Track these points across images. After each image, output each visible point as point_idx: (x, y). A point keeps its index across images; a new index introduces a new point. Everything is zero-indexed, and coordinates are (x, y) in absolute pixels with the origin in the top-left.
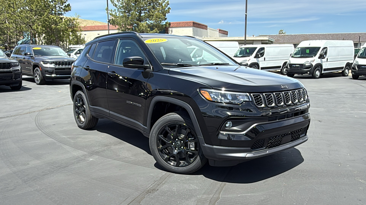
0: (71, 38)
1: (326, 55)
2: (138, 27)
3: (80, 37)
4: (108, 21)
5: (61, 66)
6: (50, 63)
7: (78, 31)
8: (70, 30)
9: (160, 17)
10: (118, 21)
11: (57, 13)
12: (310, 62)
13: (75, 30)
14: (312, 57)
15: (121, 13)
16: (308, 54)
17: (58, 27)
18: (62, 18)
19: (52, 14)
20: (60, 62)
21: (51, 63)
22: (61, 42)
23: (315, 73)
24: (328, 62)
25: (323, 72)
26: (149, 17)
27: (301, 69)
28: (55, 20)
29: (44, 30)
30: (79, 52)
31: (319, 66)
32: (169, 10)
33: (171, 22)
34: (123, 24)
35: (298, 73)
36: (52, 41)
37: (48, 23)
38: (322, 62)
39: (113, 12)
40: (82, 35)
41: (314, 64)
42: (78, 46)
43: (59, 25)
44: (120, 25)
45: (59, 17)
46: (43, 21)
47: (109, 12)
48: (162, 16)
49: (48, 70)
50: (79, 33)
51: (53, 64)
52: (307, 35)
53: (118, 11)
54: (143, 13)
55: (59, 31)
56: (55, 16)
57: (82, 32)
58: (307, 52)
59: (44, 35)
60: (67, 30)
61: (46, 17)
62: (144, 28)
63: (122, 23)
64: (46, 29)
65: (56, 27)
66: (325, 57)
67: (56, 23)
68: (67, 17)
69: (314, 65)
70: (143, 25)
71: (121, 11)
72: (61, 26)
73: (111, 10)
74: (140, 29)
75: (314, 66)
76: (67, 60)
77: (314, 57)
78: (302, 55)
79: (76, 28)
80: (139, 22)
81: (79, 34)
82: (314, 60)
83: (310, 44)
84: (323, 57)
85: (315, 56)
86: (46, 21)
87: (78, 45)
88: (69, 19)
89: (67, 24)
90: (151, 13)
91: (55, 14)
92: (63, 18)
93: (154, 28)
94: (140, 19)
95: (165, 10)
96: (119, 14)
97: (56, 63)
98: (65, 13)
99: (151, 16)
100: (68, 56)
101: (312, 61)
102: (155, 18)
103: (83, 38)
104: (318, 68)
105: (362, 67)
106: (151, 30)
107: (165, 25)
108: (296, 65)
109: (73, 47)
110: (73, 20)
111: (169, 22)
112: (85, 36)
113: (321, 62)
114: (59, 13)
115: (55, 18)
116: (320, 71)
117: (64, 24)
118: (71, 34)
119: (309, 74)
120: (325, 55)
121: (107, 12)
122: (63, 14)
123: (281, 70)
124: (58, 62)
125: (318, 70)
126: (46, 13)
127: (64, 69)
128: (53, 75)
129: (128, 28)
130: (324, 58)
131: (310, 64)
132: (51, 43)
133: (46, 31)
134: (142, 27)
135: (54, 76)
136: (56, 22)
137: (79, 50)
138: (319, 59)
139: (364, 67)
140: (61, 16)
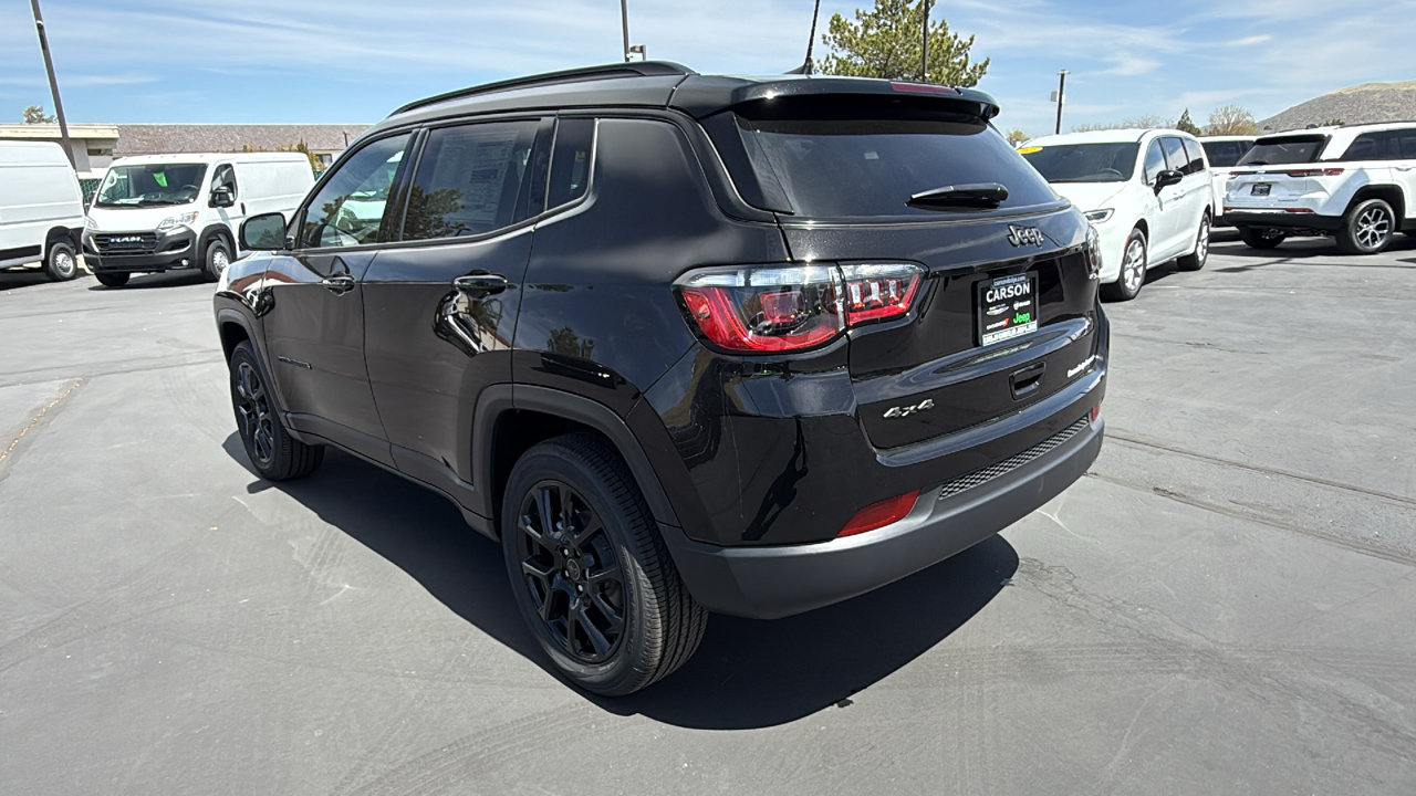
1: (233, 192)
14: (187, 202)
16: (163, 190)
23: (213, 261)
27: (151, 252)
31: (217, 233)
35: (144, 267)
38: (226, 219)
41: (198, 228)
52: (152, 127)
58: (159, 183)
66: (232, 199)
69: (198, 233)
75: (202, 235)
77: (191, 200)
84: (226, 202)
85: (195, 199)
101: (189, 217)
104: (216, 243)
108: (127, 239)
113: (223, 220)
116: (228, 249)
119: (190, 267)
120: (230, 195)
123: (45, 262)
125: (220, 248)
130: (231, 204)
131: (182, 230)
138: (214, 210)
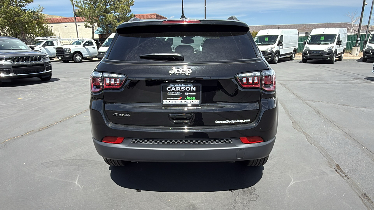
0: (37, 30)
2: (105, 19)
3: (47, 29)
4: (74, 12)
5: (20, 63)
6: (4, 59)
7: (44, 24)
8: (35, 22)
9: (126, 9)
10: (85, 12)
11: (18, 4)
12: (271, 49)
13: (41, 22)
14: (272, 44)
15: (87, 5)
16: (267, 41)
17: (21, 19)
18: (24, 9)
19: (13, 6)
20: (18, 57)
21: (7, 59)
22: (28, 35)
23: (275, 59)
24: (283, 49)
25: (280, 58)
26: (115, 9)
28: (17, 11)
29: (6, 22)
30: (46, 44)
31: (278, 52)
32: (133, 3)
33: (136, 14)
34: (90, 16)
36: (17, 33)
37: (9, 15)
38: (280, 49)
39: (78, 4)
40: (48, 27)
41: (274, 50)
42: (45, 38)
43: (23, 17)
44: (87, 16)
45: (21, 8)
46: (4, 12)
47: (75, 4)
48: (127, 8)
49: (3, 69)
50: (45, 25)
51: (9, 60)
53: (84, 2)
54: (108, 5)
55: (23, 23)
56: (17, 8)
57: (48, 25)
58: (266, 40)
59: (7, 28)
60: (31, 22)
61: (7, 8)
62: (112, 20)
63: (89, 14)
64: (8, 21)
65: (19, 18)
67: (18, 15)
68: (31, 9)
69: (274, 52)
70: (110, 16)
71: (87, 3)
72: (24, 18)
73: (77, 1)
74: (108, 21)
76: (28, 55)
78: (262, 43)
79: (41, 20)
80: (106, 14)
81: (45, 27)
82: (274, 47)
83: (268, 33)
85: (275, 44)
86: (7, 13)
87: (45, 36)
88: (33, 11)
89: (31, 16)
90: (117, 5)
91: (17, 5)
92: (26, 9)
93: (121, 19)
94: (107, 11)
95: (130, 2)
96: (85, 6)
97: (13, 59)
98: (27, 5)
99: (117, 8)
100: (31, 50)
101: (273, 48)
102: (121, 9)
103: (51, 30)
104: (277, 54)
105: (313, 52)
106: (118, 22)
107: (130, 17)
109: (40, 39)
110: (37, 12)
111: (133, 14)
112: (52, 28)
114: (21, 5)
115: (17, 10)
117: (28, 16)
118: (37, 26)
119: (270, 60)
121: (72, 3)
122: (26, 6)
124: (15, 57)
125: (277, 56)
126: (5, 4)
127: (25, 66)
128: (11, 75)
129: (95, 20)
130: (281, 45)
131: (271, 51)
132: (17, 35)
133: (8, 23)
134: (110, 19)
135: (13, 75)
136: (18, 13)
137: (47, 42)
138: (278, 46)
139: (314, 52)
140: (24, 8)
